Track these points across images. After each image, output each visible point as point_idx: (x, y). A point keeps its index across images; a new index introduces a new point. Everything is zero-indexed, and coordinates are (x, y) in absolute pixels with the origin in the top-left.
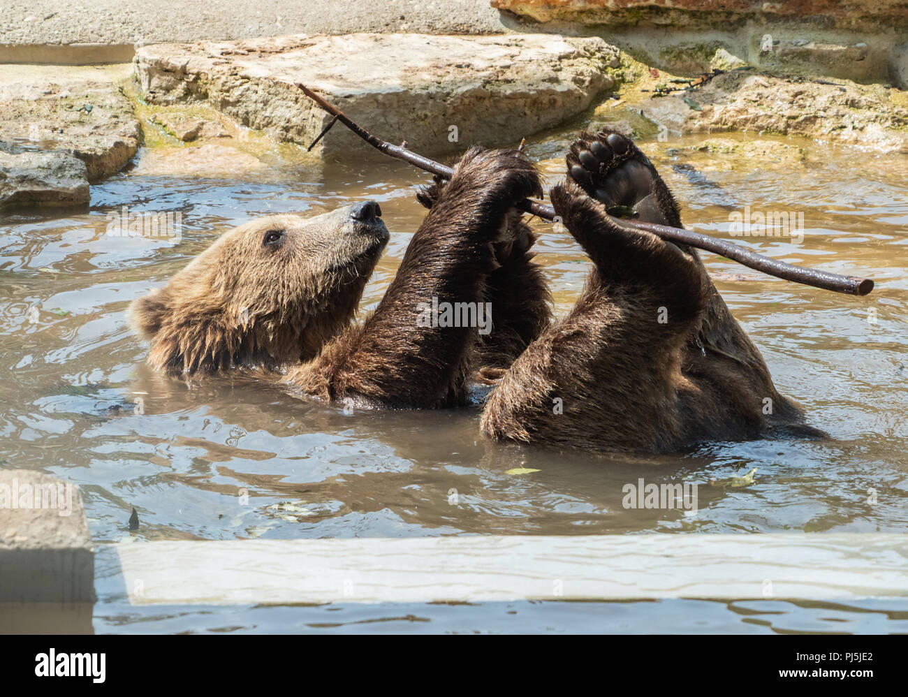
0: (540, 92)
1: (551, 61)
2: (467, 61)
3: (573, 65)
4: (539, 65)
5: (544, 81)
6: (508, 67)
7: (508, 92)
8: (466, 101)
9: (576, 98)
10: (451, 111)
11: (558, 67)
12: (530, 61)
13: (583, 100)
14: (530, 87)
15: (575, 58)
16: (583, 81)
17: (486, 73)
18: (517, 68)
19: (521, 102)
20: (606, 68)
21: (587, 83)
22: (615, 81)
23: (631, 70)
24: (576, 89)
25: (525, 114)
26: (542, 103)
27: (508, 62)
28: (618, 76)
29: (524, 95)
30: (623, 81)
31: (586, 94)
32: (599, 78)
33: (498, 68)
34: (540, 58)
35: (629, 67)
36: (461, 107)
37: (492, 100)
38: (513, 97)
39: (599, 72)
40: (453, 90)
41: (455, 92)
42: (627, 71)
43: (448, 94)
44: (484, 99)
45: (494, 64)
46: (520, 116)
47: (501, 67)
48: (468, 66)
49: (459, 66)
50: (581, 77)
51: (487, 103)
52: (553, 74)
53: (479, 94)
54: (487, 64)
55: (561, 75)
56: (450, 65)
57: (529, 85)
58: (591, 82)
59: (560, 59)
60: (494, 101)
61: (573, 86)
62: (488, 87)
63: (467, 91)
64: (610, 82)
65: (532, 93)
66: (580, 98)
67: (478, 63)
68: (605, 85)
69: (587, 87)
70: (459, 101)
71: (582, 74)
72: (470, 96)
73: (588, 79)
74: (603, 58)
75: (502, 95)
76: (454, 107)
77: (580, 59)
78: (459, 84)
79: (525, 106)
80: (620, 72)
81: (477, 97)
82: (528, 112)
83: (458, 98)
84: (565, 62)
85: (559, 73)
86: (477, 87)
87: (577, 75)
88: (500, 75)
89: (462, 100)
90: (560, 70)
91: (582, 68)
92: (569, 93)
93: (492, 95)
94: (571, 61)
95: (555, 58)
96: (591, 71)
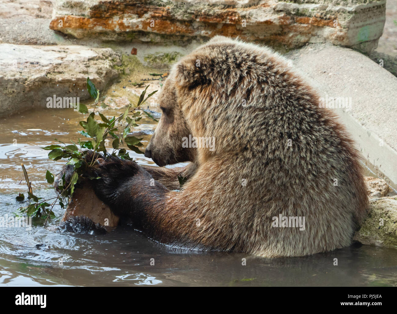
0: (78, 79)
1: (84, 61)
2: (37, 60)
3: (96, 64)
4: (78, 64)
5: (80, 73)
6: (60, 64)
7: (60, 79)
8: (37, 83)
9: (98, 83)
10: (28, 89)
11: (88, 65)
12: (72, 61)
13: (102, 84)
14: (73, 76)
15: (97, 60)
16: (102, 73)
17: (48, 68)
18: (65, 65)
19: (67, 85)
20: (114, 66)
21: (104, 75)
22: (119, 74)
23: (128, 67)
24: (98, 78)
25: (69, 92)
26: (79, 86)
27: (60, 61)
28: (121, 70)
29: (69, 81)
30: (124, 73)
31: (103, 81)
32: (111, 72)
33: (54, 65)
34: (78, 59)
35: (127, 66)
36: (33, 87)
37: (51, 83)
38: (63, 82)
39: (110, 68)
40: (29, 77)
41: (30, 78)
42: (126, 68)
43: (26, 79)
44: (47, 82)
45: (52, 62)
46: (66, 93)
47: (56, 64)
48: (38, 63)
49: (32, 63)
50: (101, 71)
51: (48, 85)
52: (85, 69)
53: (44, 80)
54: (48, 62)
55: (90, 70)
56: (27, 62)
57: (72, 75)
58: (106, 74)
59: (89, 60)
60: (52, 84)
61: (96, 76)
62: (49, 75)
63: (37, 78)
64: (116, 74)
65: (73, 80)
66: (100, 83)
67: (43, 62)
68: (114, 76)
69: (104, 77)
70: (32, 83)
71: (101, 69)
72: (39, 81)
73: (104, 72)
74: (113, 60)
75: (57, 81)
76: (30, 87)
77: (100, 61)
78: (32, 74)
79: (69, 87)
80: (122, 69)
81: (42, 82)
82: (71, 91)
83: (31, 82)
84: (92, 62)
85: (88, 68)
86: (42, 76)
87: (99, 70)
88: (55, 69)
89: (34, 83)
90: (89, 67)
91: (101, 66)
92: (94, 80)
93: (51, 80)
94: (95, 62)
95: (86, 60)
96: (106, 68)
